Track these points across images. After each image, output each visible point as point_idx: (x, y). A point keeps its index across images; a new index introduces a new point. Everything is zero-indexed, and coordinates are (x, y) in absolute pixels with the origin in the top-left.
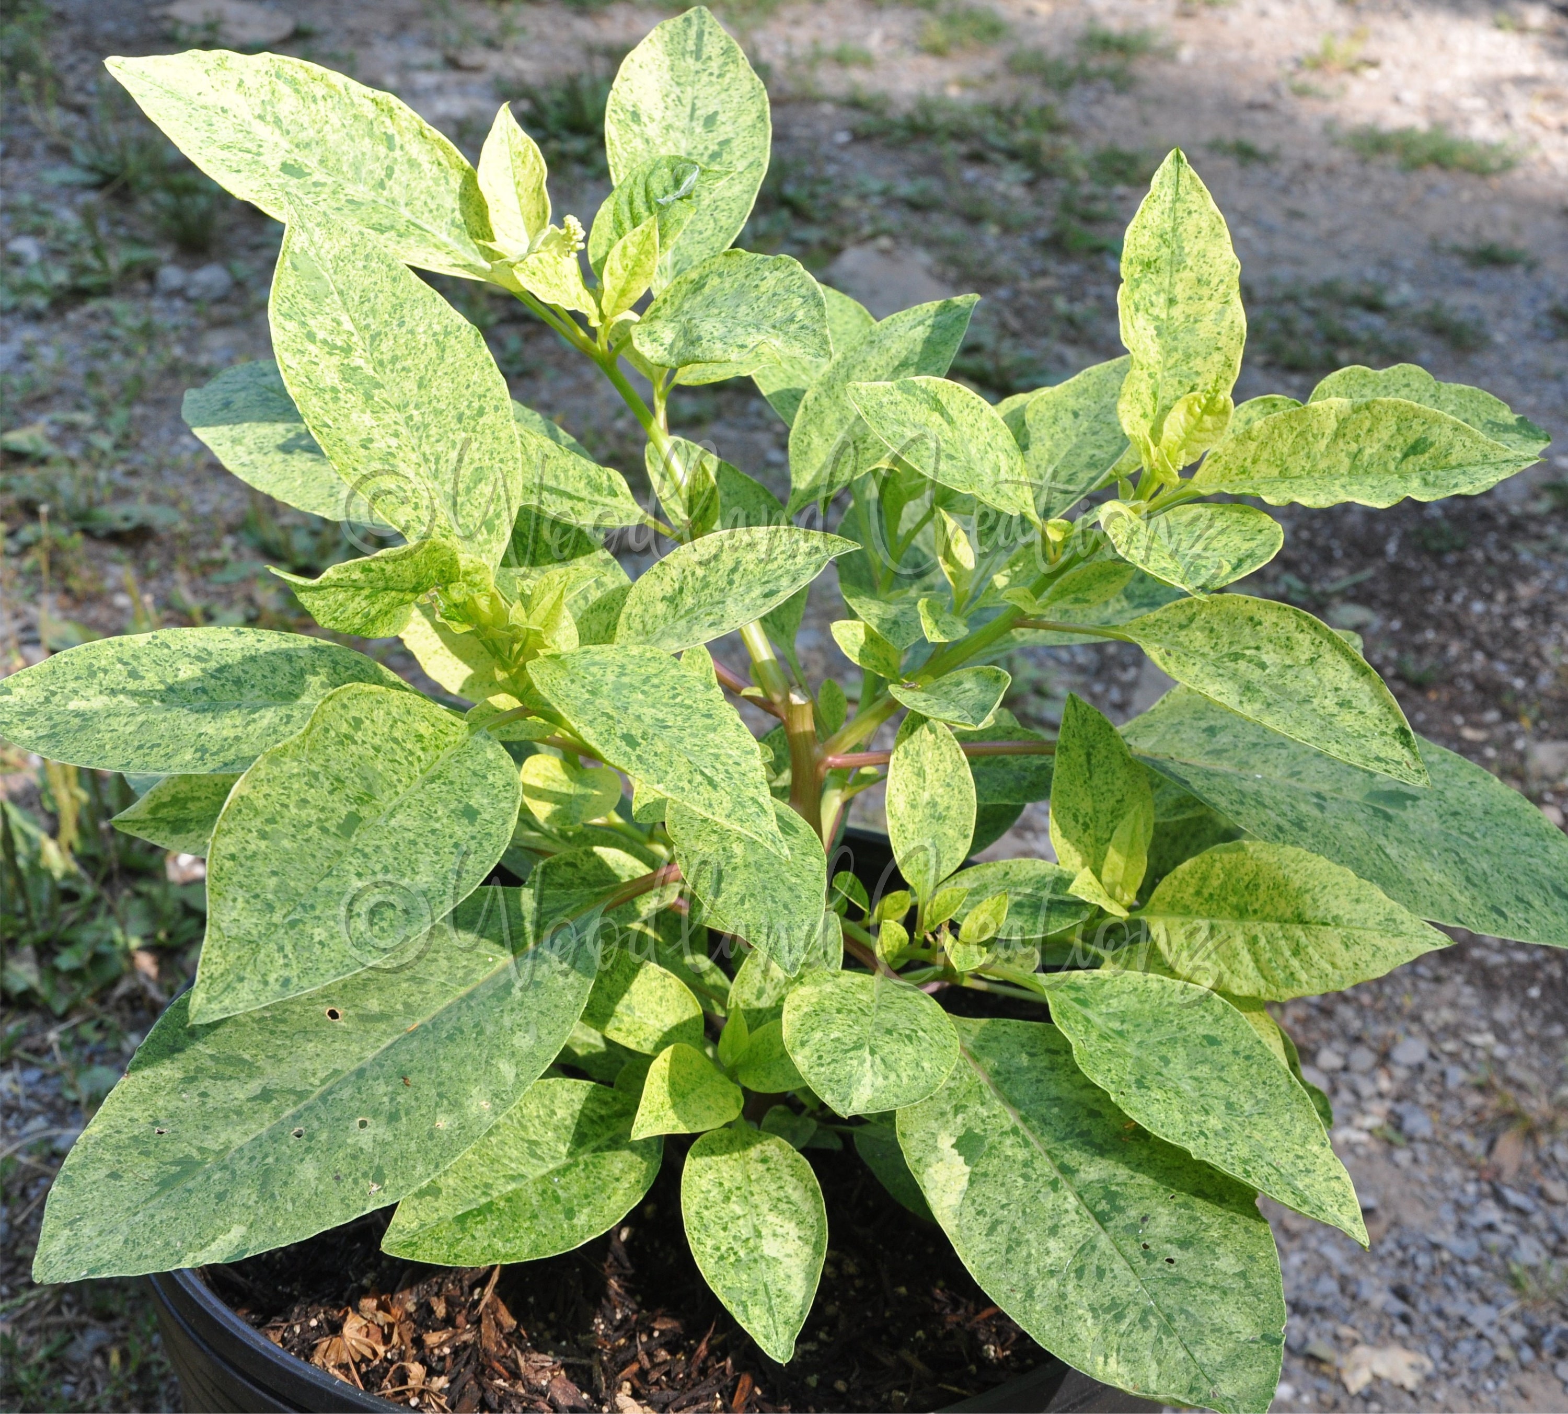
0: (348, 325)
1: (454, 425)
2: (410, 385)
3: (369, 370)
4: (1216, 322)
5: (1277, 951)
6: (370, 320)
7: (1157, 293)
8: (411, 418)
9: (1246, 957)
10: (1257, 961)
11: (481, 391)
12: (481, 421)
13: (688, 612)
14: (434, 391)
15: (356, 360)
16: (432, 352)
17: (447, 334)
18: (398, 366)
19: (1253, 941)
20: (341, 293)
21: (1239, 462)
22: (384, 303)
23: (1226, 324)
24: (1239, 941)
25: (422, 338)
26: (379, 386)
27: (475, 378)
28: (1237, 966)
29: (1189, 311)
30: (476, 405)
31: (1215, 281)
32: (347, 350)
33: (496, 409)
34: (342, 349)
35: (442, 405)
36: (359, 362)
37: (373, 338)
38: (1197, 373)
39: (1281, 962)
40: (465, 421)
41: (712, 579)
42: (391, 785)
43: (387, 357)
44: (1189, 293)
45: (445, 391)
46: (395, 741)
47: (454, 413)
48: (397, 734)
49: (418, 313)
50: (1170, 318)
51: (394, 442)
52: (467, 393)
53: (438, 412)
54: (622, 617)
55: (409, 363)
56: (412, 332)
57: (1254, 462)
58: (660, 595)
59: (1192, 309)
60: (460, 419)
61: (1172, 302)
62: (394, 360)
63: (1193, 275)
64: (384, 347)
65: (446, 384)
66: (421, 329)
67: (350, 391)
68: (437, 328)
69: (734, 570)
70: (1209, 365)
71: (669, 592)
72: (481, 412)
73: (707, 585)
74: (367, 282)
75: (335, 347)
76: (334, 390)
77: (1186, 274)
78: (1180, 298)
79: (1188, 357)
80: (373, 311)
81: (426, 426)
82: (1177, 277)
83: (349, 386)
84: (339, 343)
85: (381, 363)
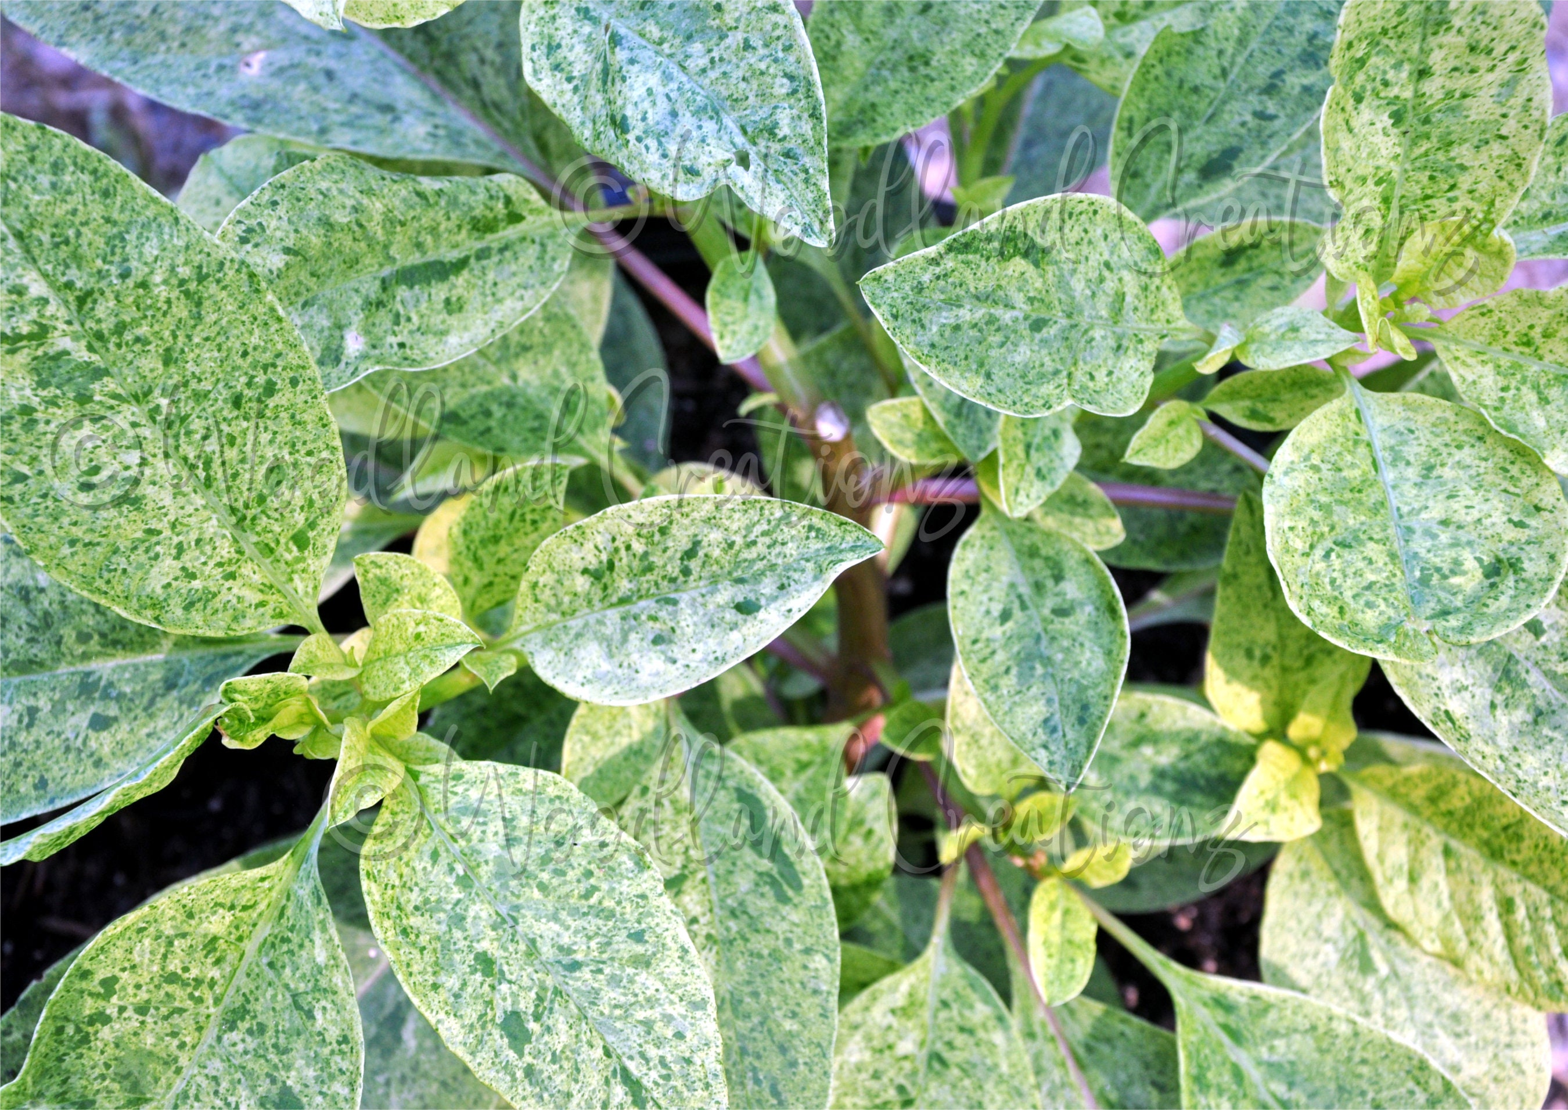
0: (37, 288)
1: (228, 412)
2: (151, 364)
3: (81, 353)
4: (1500, 100)
5: (1541, 938)
6: (73, 273)
7: (1398, 66)
8: (157, 409)
9: (1493, 924)
10: (1510, 938)
11: (267, 357)
12: (271, 403)
13: (623, 601)
14: (190, 367)
15: (58, 340)
16: (181, 310)
17: (201, 278)
18: (128, 337)
19: (1507, 906)
20: (19, 236)
21: (1522, 327)
22: (93, 241)
23: (1518, 101)
24: (1486, 897)
25: (162, 292)
26: (99, 373)
27: (254, 340)
28: (1478, 936)
29: (1450, 85)
30: (261, 379)
31: (1500, 48)
32: (41, 333)
33: (294, 382)
34: (30, 337)
35: (206, 385)
36: (66, 343)
37: (81, 301)
38: (1463, 168)
39: (1545, 958)
40: (246, 406)
41: (657, 559)
42: (170, 1061)
43: (106, 327)
44: (1452, 63)
45: (209, 365)
46: (172, 978)
47: (225, 393)
48: (174, 965)
49: (151, 250)
50: (1419, 95)
51: (133, 458)
52: (245, 364)
53: (199, 397)
54: (524, 586)
55: (144, 330)
56: (144, 285)
57: (1546, 335)
58: (580, 565)
59: (1460, 83)
60: (237, 402)
61: (1423, 73)
62: (120, 328)
63: (1462, 41)
64: (100, 311)
65: (209, 356)
66: (158, 278)
67: (53, 402)
68: (184, 272)
69: (690, 554)
70: (1483, 157)
71: (593, 564)
72: (270, 389)
73: (649, 569)
74: (60, 211)
75: (20, 337)
76: (26, 410)
77: (1449, 38)
78: (1437, 69)
79: (1447, 144)
80: (77, 258)
81: (183, 419)
82: (1433, 42)
83: (52, 391)
84: (25, 330)
85: (99, 336)
